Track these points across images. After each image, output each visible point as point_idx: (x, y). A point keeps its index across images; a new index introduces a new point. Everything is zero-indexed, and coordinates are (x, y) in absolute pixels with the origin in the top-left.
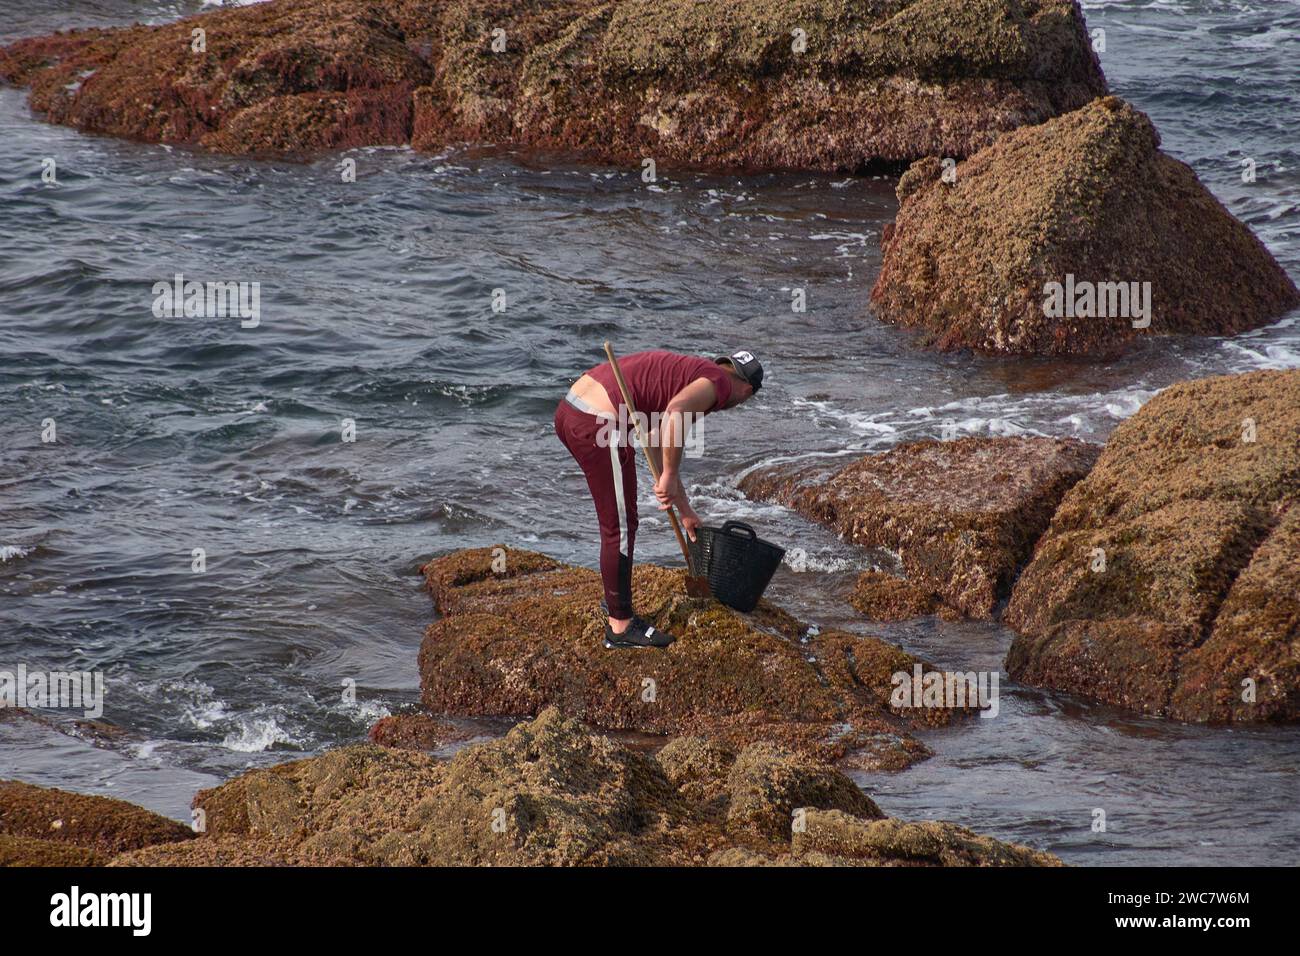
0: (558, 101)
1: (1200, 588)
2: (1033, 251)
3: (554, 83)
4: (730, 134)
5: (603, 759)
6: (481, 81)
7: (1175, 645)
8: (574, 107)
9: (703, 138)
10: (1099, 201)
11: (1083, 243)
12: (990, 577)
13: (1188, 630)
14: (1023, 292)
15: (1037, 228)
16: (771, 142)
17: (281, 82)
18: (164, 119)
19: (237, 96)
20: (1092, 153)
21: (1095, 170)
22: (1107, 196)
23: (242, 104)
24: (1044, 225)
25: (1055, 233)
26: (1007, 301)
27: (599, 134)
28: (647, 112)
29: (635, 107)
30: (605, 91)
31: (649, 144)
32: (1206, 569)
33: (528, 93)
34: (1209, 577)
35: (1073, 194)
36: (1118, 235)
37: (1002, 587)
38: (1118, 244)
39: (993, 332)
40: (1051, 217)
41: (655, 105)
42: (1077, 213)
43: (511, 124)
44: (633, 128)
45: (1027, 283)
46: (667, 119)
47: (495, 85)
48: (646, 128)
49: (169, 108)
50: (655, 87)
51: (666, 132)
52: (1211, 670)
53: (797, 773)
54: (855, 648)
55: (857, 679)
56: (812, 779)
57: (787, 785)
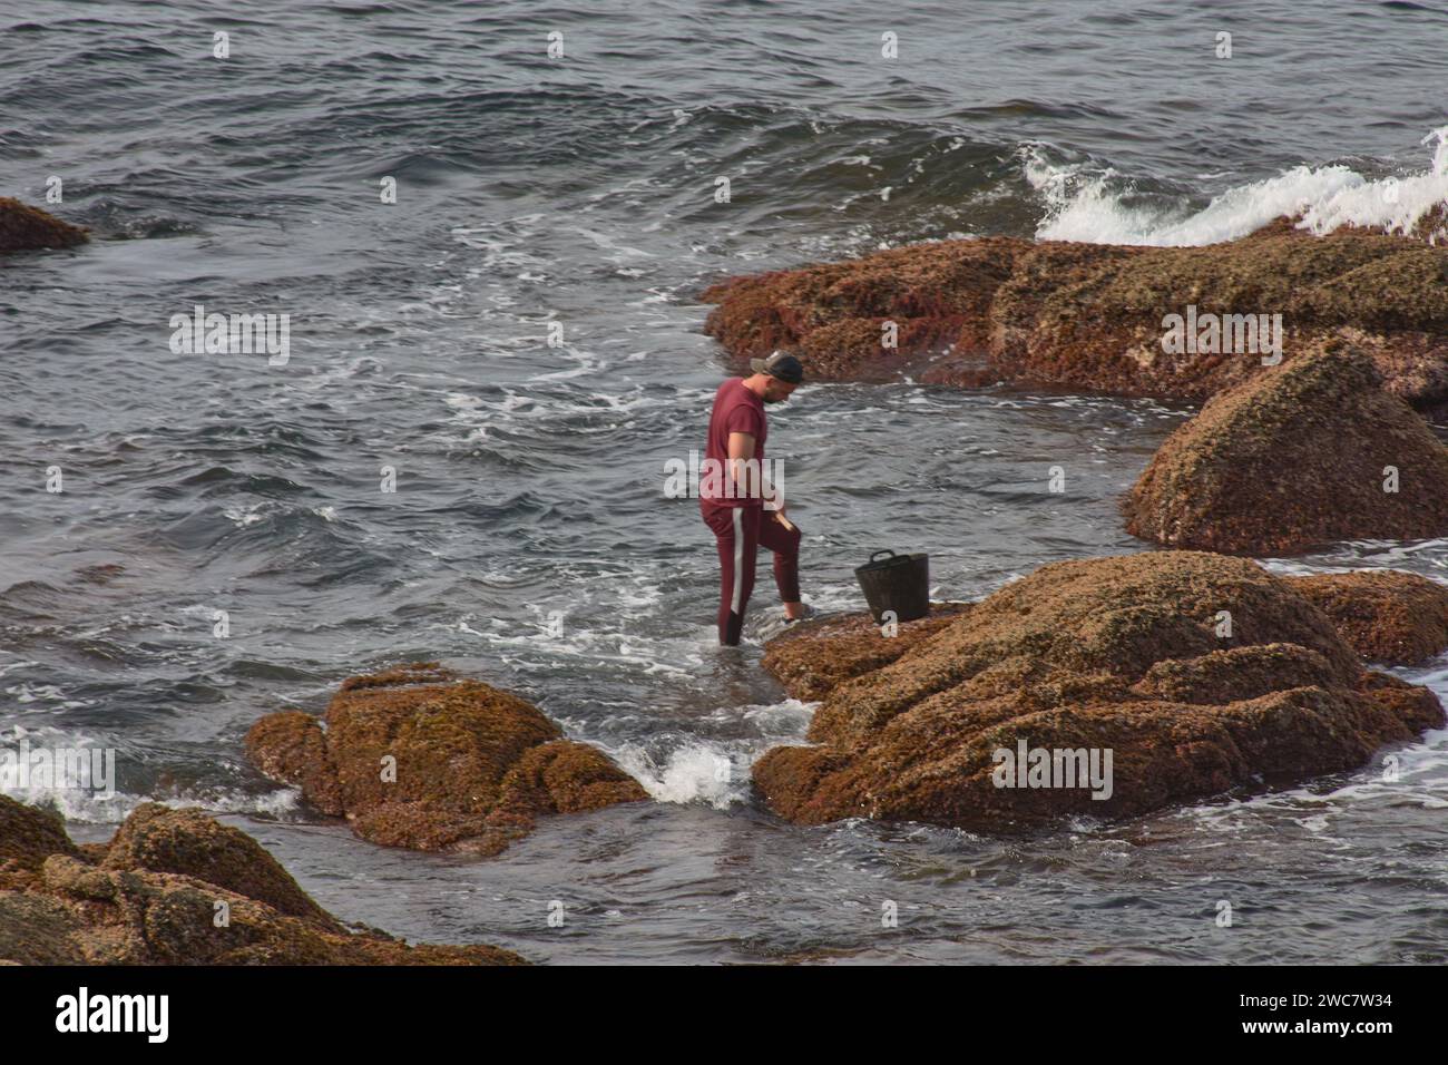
0: (1063, 333)
1: (874, 724)
2: (1198, 463)
3: (1064, 318)
4: (1195, 368)
6: (1010, 313)
8: (1075, 339)
9: (1172, 371)
10: (1279, 425)
11: (1253, 458)
14: (1183, 497)
15: (1208, 444)
16: (1227, 377)
17: (856, 307)
18: (757, 333)
19: (818, 317)
20: (1288, 384)
21: (1284, 397)
22: (1289, 422)
23: (822, 324)
24: (1214, 441)
25: (1226, 448)
26: (1171, 505)
27: (1087, 362)
28: (1132, 346)
29: (1126, 341)
30: (1106, 327)
31: (1128, 373)
33: (1044, 324)
35: (1254, 417)
36: (1295, 455)
38: (1292, 463)
39: (1159, 531)
40: (1225, 435)
41: (1141, 339)
42: (1254, 434)
43: (1025, 350)
44: (1117, 358)
45: (1187, 490)
46: (1147, 354)
47: (1020, 317)
48: (1128, 359)
49: (763, 324)
50: (1143, 325)
51: (1145, 364)
52: (832, 792)
53: (179, 833)
54: (560, 756)
55: (540, 781)
56: (198, 841)
57: (161, 843)
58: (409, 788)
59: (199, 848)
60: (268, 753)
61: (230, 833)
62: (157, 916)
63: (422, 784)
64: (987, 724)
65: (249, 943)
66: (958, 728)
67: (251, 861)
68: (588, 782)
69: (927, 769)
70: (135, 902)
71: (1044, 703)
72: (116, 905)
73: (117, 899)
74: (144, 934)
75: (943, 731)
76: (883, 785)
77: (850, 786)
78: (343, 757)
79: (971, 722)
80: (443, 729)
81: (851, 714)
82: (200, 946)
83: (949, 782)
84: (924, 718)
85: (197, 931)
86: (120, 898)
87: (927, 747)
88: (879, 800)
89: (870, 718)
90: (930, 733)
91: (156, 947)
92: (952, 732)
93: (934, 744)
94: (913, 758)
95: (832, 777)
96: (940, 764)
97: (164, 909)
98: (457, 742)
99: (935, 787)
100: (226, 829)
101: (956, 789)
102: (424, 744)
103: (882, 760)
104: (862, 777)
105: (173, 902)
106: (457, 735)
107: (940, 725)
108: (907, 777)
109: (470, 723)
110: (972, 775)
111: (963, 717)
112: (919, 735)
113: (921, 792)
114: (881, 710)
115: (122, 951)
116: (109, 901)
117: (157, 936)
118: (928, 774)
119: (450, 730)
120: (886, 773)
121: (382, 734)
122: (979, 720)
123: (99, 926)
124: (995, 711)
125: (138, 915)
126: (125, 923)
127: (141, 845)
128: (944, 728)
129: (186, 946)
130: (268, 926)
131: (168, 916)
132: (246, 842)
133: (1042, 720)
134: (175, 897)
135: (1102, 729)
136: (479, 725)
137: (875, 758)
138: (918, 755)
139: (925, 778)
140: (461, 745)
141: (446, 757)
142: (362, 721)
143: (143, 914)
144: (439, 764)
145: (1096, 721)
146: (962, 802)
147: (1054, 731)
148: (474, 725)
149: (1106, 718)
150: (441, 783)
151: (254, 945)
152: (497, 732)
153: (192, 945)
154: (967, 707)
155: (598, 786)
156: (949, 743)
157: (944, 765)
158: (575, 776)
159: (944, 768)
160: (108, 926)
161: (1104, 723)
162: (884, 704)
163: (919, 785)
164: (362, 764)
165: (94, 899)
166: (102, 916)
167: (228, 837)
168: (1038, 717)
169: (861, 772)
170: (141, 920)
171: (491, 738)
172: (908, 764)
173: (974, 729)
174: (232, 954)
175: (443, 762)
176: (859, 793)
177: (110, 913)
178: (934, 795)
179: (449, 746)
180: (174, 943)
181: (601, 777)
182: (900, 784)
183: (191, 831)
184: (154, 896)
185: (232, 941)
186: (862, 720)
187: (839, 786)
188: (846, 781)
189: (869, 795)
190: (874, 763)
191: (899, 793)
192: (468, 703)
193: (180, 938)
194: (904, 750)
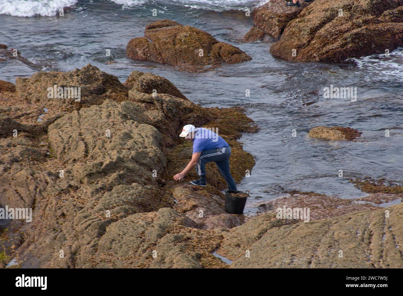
1: (310, 34)
5: (98, 76)
7: (299, 48)
12: (279, 29)
13: (304, 44)
32: (313, 29)
34: (313, 31)
37: (282, 31)
52: (304, 54)
53: (151, 80)
54: (223, 47)
55: (219, 55)
56: (156, 82)
57: (147, 83)
58: (184, 59)
59: (157, 84)
60: (139, 50)
61: (163, 79)
62: (166, 107)
63: (188, 58)
64: (344, 33)
65: (190, 113)
66: (337, 34)
67: (169, 86)
68: (232, 55)
69: (330, 47)
70: (160, 103)
71: (358, 25)
72: (154, 104)
73: (154, 102)
74: (163, 112)
75: (332, 35)
76: (318, 52)
77: (308, 52)
78: (162, 50)
79: (340, 32)
80: (190, 42)
81: (301, 31)
82: (177, 114)
83: (337, 50)
84: (326, 32)
85: (176, 110)
86: (155, 102)
87: (329, 40)
88: (318, 56)
89: (308, 32)
90: (329, 36)
91: (167, 115)
92: (335, 36)
93: (331, 39)
94: (326, 44)
95: (302, 50)
96: (334, 45)
97: (168, 105)
98: (195, 45)
99: (334, 52)
100: (162, 78)
101: (339, 52)
102: (186, 46)
103: (317, 45)
104: (311, 50)
105: (169, 102)
106: (195, 43)
107: (332, 34)
108: (325, 50)
109: (197, 40)
110: (343, 47)
111: (337, 31)
112: (326, 37)
113: (330, 53)
114: (311, 30)
115: (159, 117)
116: (152, 103)
117: (167, 112)
118: (331, 48)
119: (192, 42)
120: (319, 48)
121: (172, 43)
122: (342, 32)
123: (149, 110)
124: (346, 29)
125: (161, 107)
126: (157, 109)
127: (142, 84)
128: (333, 35)
129: (174, 115)
130: (193, 108)
131: (169, 107)
132: (167, 81)
133: (361, 31)
134: (170, 101)
135: (376, 32)
136: (199, 40)
137: (314, 44)
138: (327, 43)
139: (331, 49)
140: (197, 46)
141: (194, 50)
142: (165, 40)
143: (162, 106)
144: (192, 52)
145: (374, 30)
146: (341, 55)
147: (364, 34)
148: (198, 40)
149: (376, 29)
150: (193, 57)
151: (191, 113)
152: (204, 41)
153: (176, 114)
154: (337, 28)
155: (236, 56)
156: (335, 39)
157: (335, 45)
158: (229, 53)
159: (335, 46)
160: (152, 110)
161: (376, 30)
162: (311, 28)
163: (329, 51)
164: (169, 52)
165: (148, 103)
166: (150, 107)
167: (163, 80)
168: (359, 30)
169: (311, 48)
170: (162, 108)
171: (203, 43)
172: (324, 45)
173: (341, 35)
174: (187, 116)
175: (193, 51)
176: (312, 54)
177: (153, 106)
178: (333, 54)
179: (193, 47)
180: (171, 114)
181: (236, 53)
182: (324, 51)
183: (153, 79)
184: (164, 101)
185: (185, 112)
186: (306, 33)
187: (305, 53)
188: (307, 51)
189: (315, 55)
190: (314, 45)
191: (324, 54)
192: (192, 33)
193: (172, 113)
194: (323, 42)
